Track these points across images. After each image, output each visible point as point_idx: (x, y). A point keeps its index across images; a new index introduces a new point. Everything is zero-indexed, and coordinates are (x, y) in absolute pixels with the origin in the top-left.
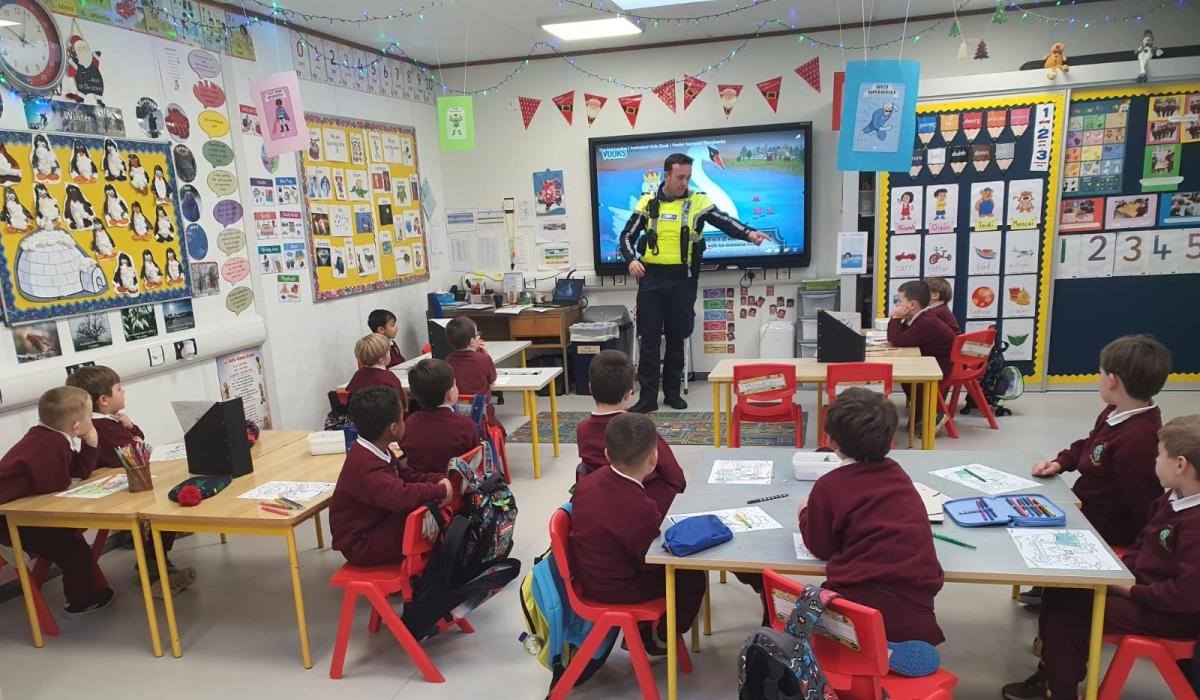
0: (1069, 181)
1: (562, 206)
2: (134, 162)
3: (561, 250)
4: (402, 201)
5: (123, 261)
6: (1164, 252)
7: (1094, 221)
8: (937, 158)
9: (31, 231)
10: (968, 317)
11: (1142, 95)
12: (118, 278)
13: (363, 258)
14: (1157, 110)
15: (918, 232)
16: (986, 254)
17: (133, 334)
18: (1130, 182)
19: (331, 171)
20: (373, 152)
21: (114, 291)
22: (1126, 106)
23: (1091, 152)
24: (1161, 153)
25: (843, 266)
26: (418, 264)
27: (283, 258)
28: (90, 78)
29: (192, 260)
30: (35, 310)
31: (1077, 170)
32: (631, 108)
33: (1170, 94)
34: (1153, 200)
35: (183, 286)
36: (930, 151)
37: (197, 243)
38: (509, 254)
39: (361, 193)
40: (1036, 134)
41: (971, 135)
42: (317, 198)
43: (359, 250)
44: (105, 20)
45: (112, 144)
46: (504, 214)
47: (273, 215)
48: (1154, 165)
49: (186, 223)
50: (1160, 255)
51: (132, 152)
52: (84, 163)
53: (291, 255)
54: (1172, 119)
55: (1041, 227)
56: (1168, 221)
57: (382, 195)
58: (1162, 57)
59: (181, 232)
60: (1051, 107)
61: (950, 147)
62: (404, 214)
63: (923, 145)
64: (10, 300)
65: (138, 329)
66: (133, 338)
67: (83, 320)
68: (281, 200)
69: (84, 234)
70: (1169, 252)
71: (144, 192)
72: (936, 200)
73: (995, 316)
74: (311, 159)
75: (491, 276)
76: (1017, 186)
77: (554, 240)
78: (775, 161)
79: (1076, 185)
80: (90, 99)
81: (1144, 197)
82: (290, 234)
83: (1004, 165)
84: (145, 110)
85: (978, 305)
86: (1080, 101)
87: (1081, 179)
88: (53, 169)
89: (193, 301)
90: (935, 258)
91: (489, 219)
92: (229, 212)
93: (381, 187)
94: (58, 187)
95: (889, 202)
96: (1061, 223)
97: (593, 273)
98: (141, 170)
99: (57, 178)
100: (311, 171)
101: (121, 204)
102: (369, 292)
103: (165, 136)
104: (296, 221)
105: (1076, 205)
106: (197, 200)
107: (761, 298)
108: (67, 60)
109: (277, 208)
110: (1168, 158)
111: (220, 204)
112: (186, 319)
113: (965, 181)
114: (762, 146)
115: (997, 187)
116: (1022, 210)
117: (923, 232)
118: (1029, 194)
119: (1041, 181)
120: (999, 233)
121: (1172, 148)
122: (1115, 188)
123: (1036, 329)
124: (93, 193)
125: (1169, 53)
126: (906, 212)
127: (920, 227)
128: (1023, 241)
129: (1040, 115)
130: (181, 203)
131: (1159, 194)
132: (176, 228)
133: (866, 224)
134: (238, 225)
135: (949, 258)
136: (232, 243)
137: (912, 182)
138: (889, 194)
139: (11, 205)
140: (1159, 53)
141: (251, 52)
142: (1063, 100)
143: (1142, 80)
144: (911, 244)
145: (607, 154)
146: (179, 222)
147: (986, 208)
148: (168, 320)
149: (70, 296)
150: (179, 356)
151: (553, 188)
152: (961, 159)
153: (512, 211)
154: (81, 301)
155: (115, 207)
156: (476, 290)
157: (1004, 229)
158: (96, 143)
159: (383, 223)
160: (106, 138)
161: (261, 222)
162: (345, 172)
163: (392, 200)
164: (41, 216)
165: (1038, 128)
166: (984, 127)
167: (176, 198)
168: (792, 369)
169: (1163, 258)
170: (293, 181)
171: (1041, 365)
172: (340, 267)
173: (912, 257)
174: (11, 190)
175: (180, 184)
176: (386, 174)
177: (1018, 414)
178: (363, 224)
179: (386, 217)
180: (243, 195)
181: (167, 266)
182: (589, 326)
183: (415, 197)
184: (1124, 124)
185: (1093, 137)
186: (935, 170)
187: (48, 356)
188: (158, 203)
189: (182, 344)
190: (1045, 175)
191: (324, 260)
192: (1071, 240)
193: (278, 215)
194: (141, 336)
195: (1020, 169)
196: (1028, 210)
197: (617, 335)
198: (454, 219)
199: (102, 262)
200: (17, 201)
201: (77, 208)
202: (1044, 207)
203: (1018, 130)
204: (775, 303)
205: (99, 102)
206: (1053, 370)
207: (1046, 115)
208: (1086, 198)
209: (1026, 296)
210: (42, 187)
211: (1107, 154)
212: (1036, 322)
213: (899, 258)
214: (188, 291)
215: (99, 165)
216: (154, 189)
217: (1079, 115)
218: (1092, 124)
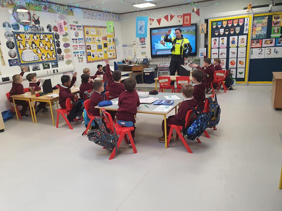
0: (253, 35)
1: (145, 43)
2: (46, 37)
3: (145, 52)
4: (110, 42)
5: (43, 55)
6: (277, 52)
7: (260, 45)
8: (222, 31)
9: (24, 49)
10: (229, 67)
11: (271, 15)
12: (42, 58)
13: (99, 54)
14: (275, 18)
15: (218, 48)
16: (233, 53)
17: (45, 68)
18: (268, 36)
19: (92, 37)
20: (103, 32)
21: (41, 60)
22: (267, 17)
23: (259, 29)
24: (276, 29)
25: (201, 56)
26: (114, 55)
27: (79, 54)
28: (37, 22)
29: (58, 54)
30: (25, 63)
31: (255, 33)
32: (159, 21)
33: (278, 14)
34: (274, 40)
35: (56, 59)
36: (220, 29)
37: (59, 51)
38: (134, 53)
39: (99, 41)
40: (245, 25)
41: (230, 25)
42: (88, 42)
43: (98, 52)
44: (41, 11)
45: (41, 33)
46: (133, 45)
47: (77, 46)
48: (274, 31)
49: (57, 48)
50: (276, 53)
51: (45, 35)
52: (35, 37)
53: (81, 53)
54: (278, 20)
55: (246, 46)
56: (278, 45)
57: (105, 41)
58: (275, 6)
59: (55, 49)
60: (248, 18)
61: (225, 28)
62: (110, 45)
63: (219, 28)
64: (20, 61)
65: (46, 67)
66: (45, 69)
67: (35, 65)
68: (79, 43)
69: (35, 50)
70: (278, 52)
71: (48, 42)
72: (222, 41)
73: (236, 67)
74: (86, 34)
75: (130, 58)
76: (241, 37)
77: (143, 50)
78: (189, 32)
79: (255, 37)
80: (37, 25)
81: (272, 39)
82: (81, 49)
83: (237, 32)
84: (49, 27)
85: (232, 65)
86: (256, 17)
87: (256, 35)
88: (29, 38)
89: (58, 62)
90: (222, 54)
91: (131, 46)
92: (67, 45)
93: (104, 40)
94: (30, 42)
95: (211, 41)
96: (251, 45)
97: (151, 57)
98: (47, 38)
99: (30, 40)
100: (86, 37)
101: (43, 44)
102: (100, 61)
103: (53, 31)
104: (83, 47)
105: (255, 41)
106: (59, 43)
107: (187, 63)
108: (32, 18)
109: (78, 44)
110: (278, 30)
111: (65, 44)
112: (57, 65)
113: (228, 36)
114: (186, 29)
115: (236, 37)
116: (242, 43)
117: (219, 48)
118: (244, 39)
119: (246, 36)
120: (237, 48)
121: (279, 27)
122: (265, 37)
123: (245, 70)
124: (37, 43)
125: (277, 5)
126: (215, 43)
127: (218, 47)
128: (242, 50)
129: (246, 20)
130: (56, 44)
131: (275, 38)
132: (54, 49)
133: (206, 46)
134: (69, 48)
135: (225, 54)
136: (67, 51)
137: (216, 36)
138: (211, 39)
139: (20, 45)
140: (274, 5)
141: (73, 14)
142: (251, 16)
143: (270, 11)
144: (216, 51)
145: (154, 31)
146: (55, 47)
147: (233, 42)
148: (52, 66)
149: (32, 61)
150: (54, 72)
151: (143, 39)
152: (227, 31)
153: (135, 44)
154: (34, 62)
155: (41, 45)
156: (127, 61)
157: (238, 47)
158: (38, 33)
159: (105, 47)
160: (40, 32)
161: (74, 47)
162: (95, 37)
163: (107, 42)
164: (26, 47)
165: (245, 23)
166: (233, 23)
167: (55, 43)
168: (170, 77)
169: (277, 54)
170: (82, 39)
171: (246, 79)
172: (93, 56)
173: (216, 54)
174: (21, 42)
175: (56, 40)
176: (106, 37)
177: (234, 90)
178: (100, 47)
179: (106, 46)
180: (70, 42)
181: (52, 55)
182: (148, 69)
183: (114, 41)
184: (267, 22)
185: (259, 25)
186: (222, 34)
187: (27, 71)
188: (51, 44)
189: (54, 70)
190: (247, 34)
191: (89, 55)
192: (254, 50)
193: (78, 46)
194: (46, 69)
195: (241, 33)
196: (243, 43)
197: (154, 71)
198: (124, 46)
199: (38, 55)
200: (22, 44)
201: (34, 45)
202: (247, 42)
203: (241, 24)
204: (190, 64)
205: (39, 26)
206: (249, 80)
207: (247, 20)
208: (258, 39)
209: (243, 63)
210: (27, 42)
211: (263, 29)
212: (245, 69)
213: (213, 54)
214: (57, 60)
215: (38, 37)
216: (50, 41)
217: (256, 20)
218: (259, 22)
